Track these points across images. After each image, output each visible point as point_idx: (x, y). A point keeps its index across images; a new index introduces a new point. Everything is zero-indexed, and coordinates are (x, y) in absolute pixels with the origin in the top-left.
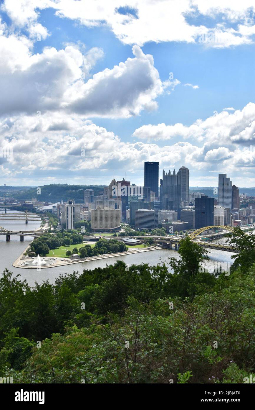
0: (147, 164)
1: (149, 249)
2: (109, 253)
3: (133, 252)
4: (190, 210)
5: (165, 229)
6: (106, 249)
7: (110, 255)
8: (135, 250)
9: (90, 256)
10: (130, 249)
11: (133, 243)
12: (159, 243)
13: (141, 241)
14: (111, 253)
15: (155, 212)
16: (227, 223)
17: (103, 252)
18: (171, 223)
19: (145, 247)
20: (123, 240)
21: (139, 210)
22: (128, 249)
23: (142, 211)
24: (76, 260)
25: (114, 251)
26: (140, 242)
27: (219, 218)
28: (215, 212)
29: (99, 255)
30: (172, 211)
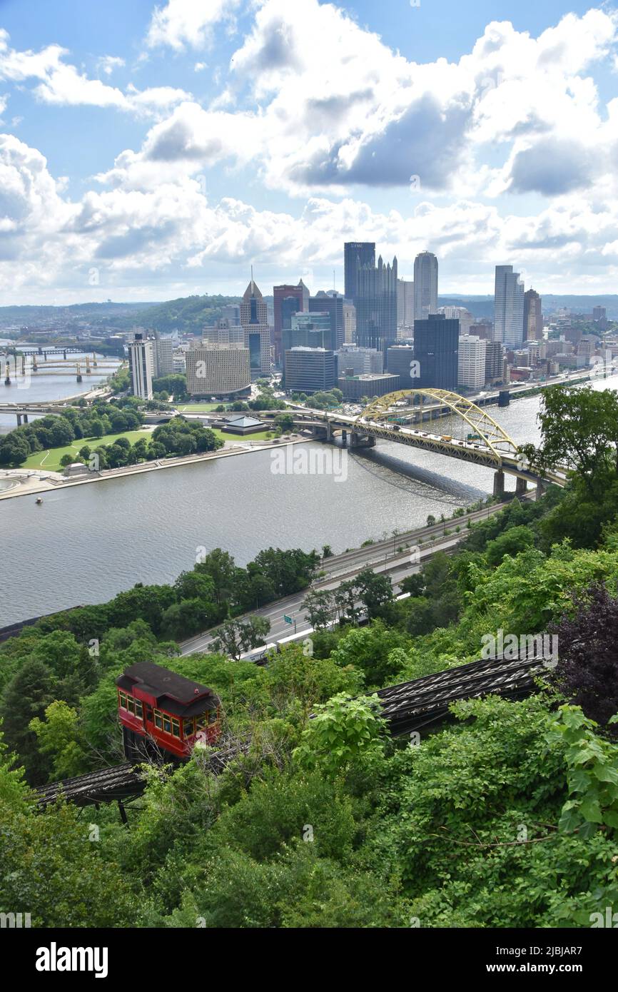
0: (349, 248)
1: (276, 442)
2: (168, 457)
3: (231, 451)
4: (407, 346)
5: (341, 392)
6: (162, 448)
7: (170, 462)
8: (240, 446)
9: (116, 466)
10: (231, 443)
11: (245, 430)
12: (310, 427)
13: (265, 423)
14: (172, 457)
15: (326, 353)
16: (494, 375)
17: (154, 454)
18: (358, 378)
19: (268, 438)
20: (229, 421)
21: (293, 349)
22: (222, 444)
23: (300, 352)
24: (74, 477)
25: (182, 453)
26: (265, 425)
27: (473, 366)
28: (461, 351)
29: (142, 462)
30: (369, 350)
